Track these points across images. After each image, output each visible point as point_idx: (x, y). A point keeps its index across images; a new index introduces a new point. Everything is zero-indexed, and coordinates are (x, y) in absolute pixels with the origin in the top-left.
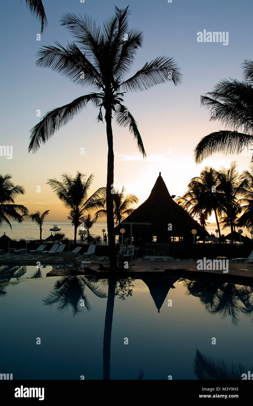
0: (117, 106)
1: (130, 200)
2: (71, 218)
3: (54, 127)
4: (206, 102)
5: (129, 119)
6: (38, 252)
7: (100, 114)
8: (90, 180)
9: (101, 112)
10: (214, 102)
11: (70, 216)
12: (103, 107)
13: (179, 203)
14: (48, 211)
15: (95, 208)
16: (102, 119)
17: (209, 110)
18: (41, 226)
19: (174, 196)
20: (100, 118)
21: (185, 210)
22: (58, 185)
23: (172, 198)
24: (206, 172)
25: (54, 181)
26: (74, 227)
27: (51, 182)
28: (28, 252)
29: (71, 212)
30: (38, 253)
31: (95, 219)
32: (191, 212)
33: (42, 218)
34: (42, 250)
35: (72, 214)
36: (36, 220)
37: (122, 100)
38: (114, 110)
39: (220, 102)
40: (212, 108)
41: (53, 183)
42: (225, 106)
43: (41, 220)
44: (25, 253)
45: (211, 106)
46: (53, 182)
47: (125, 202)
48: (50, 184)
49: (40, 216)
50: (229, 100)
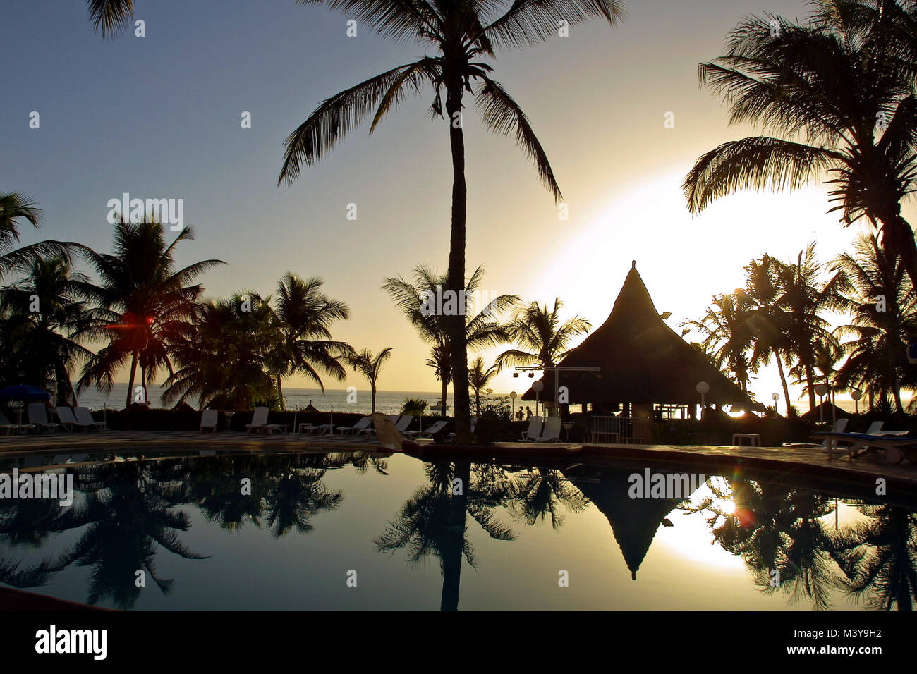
0: (476, 83)
1: (575, 327)
2: (435, 363)
3: (335, 130)
4: (714, 79)
5: (513, 115)
6: (356, 431)
7: (436, 100)
8: (477, 279)
9: (438, 96)
10: (734, 75)
11: (434, 359)
12: (443, 85)
13: (685, 332)
14: (388, 349)
15: (489, 341)
16: (439, 111)
17: (723, 98)
18: (374, 382)
19: (667, 315)
20: (437, 108)
21: (707, 353)
22: (405, 292)
23: (664, 320)
24: (753, 264)
25: (398, 284)
26: (441, 382)
27: (393, 286)
28: (336, 432)
29: (435, 349)
30: (355, 434)
31: (495, 369)
32: (719, 356)
33: (375, 364)
34: (365, 426)
35: (436, 354)
36: (364, 368)
37: (489, 68)
38: (469, 88)
39: (746, 75)
40: (729, 91)
41: (396, 287)
42: (763, 87)
43: (375, 368)
44: (328, 432)
45: (725, 87)
46: (396, 284)
47: (561, 331)
48: (389, 289)
49: (372, 360)
50: (769, 69)
